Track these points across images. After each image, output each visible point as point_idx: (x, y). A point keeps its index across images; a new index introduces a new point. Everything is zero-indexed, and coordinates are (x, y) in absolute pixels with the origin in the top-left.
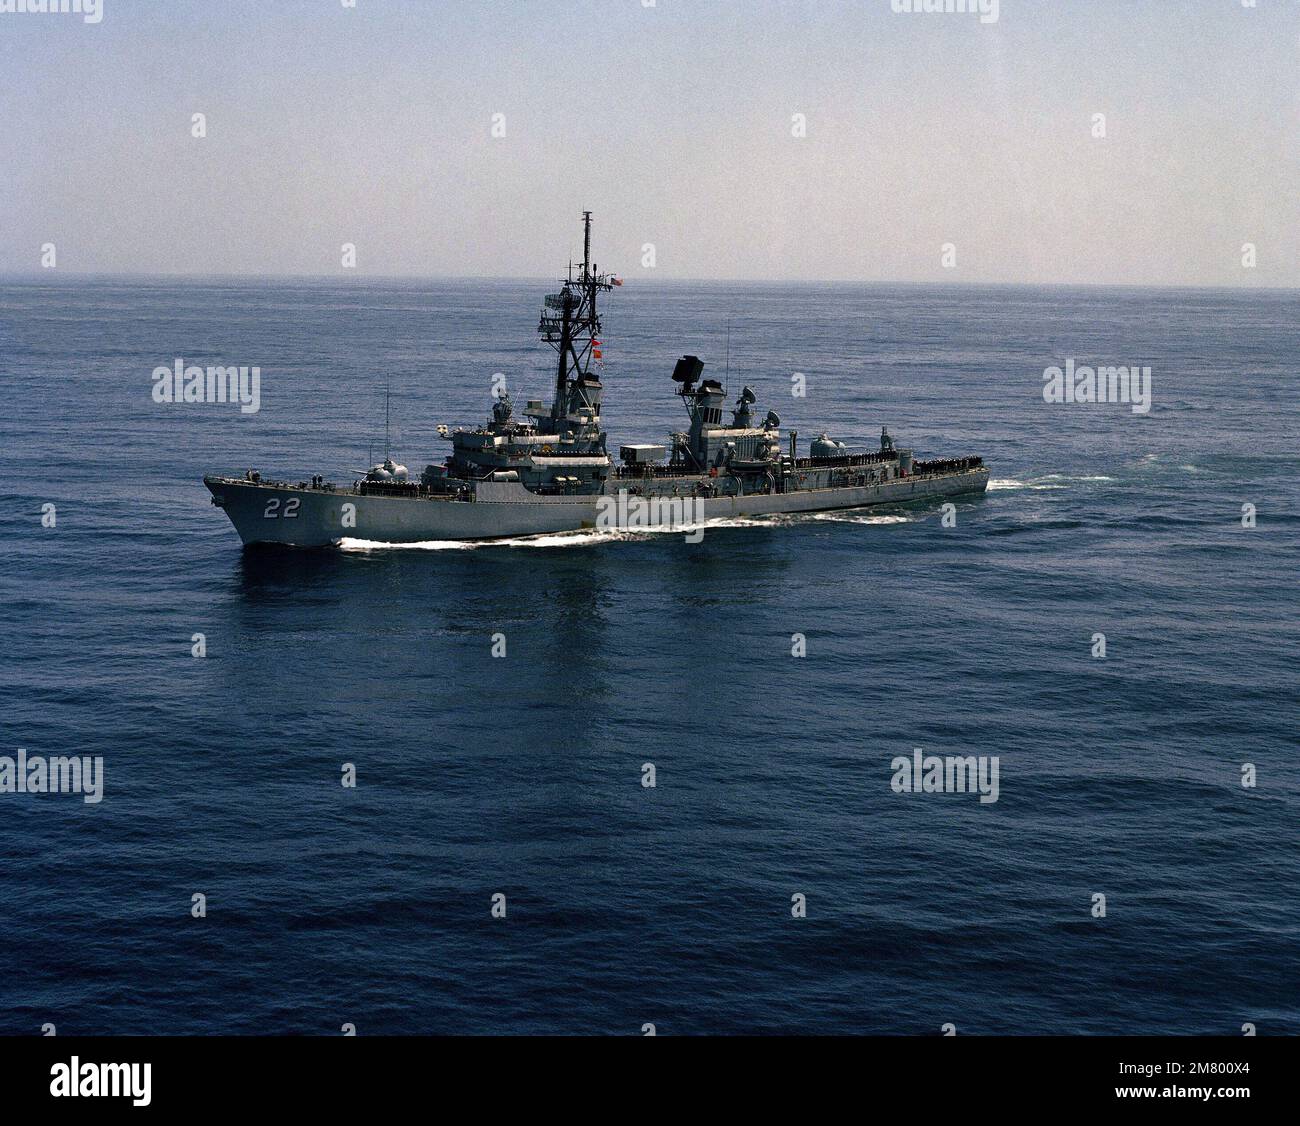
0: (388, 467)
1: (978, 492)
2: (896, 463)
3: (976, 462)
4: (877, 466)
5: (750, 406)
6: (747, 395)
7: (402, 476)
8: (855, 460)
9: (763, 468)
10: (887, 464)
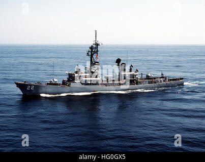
0: (53, 80)
1: (182, 84)
2: (164, 79)
3: (182, 79)
4: (159, 80)
5: (132, 68)
6: (132, 66)
7: (56, 82)
8: (155, 78)
9: (134, 80)
10: (162, 79)
